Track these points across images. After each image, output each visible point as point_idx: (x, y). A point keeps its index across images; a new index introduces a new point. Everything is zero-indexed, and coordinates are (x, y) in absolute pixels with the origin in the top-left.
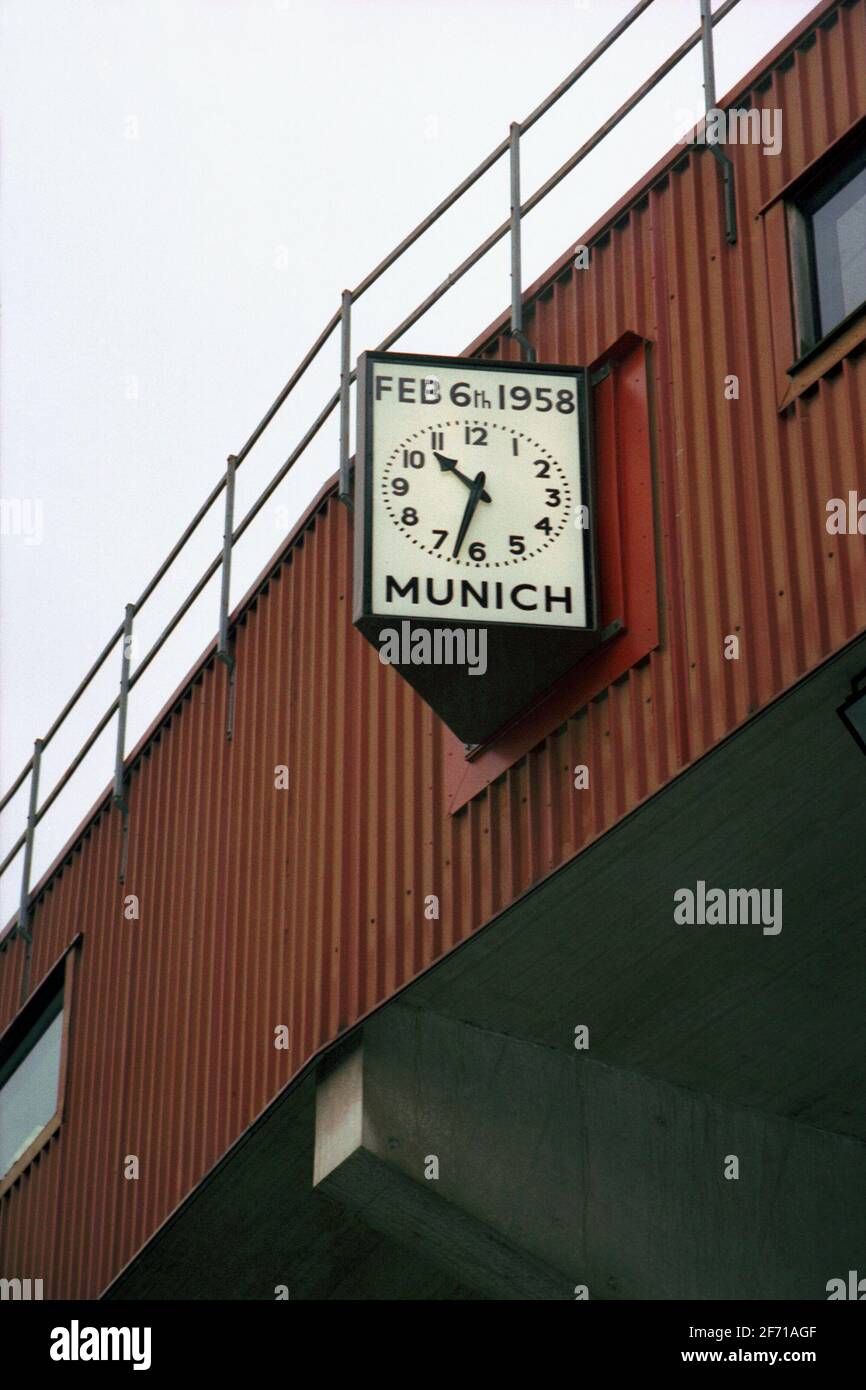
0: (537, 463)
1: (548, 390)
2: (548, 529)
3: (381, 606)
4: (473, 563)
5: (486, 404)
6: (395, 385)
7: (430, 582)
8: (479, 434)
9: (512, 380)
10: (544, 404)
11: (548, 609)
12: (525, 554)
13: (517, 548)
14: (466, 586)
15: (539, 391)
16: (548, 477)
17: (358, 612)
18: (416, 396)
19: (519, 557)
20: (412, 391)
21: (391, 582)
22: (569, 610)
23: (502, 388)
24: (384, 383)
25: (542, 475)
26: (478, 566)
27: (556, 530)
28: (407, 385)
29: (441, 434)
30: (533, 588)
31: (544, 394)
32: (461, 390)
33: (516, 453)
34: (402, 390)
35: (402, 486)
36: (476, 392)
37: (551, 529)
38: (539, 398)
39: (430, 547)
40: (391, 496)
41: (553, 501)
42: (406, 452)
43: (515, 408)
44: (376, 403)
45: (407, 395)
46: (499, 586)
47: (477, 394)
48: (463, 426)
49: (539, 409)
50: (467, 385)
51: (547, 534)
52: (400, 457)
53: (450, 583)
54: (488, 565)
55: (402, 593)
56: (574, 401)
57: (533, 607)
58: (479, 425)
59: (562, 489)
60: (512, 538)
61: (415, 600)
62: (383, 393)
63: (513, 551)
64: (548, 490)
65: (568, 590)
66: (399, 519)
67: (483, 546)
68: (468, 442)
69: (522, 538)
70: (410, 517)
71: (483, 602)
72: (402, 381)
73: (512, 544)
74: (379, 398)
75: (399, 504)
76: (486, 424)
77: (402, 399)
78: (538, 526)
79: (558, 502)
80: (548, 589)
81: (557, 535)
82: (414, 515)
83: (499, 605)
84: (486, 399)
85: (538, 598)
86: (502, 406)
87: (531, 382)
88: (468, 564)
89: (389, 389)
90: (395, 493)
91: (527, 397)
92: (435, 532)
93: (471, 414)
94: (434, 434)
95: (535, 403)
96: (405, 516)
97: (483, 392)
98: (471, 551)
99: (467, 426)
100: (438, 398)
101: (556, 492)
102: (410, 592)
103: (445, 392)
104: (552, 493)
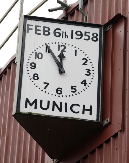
0: (83, 59)
1: (89, 33)
2: (85, 84)
3: (23, 110)
4: (57, 95)
5: (66, 37)
6: (34, 28)
7: (41, 101)
8: (63, 47)
9: (76, 28)
10: (87, 38)
11: (83, 113)
12: (77, 93)
13: (74, 90)
14: (54, 103)
15: (86, 33)
16: (87, 65)
17: (14, 111)
18: (42, 32)
19: (74, 94)
20: (40, 30)
21: (27, 100)
22: (91, 114)
23: (72, 31)
24: (30, 27)
25: (84, 64)
26: (59, 96)
27: (88, 84)
28: (38, 28)
29: (49, 47)
30: (79, 105)
31: (87, 34)
32: (58, 31)
33: (76, 55)
34: (36, 30)
35: (34, 66)
36: (63, 32)
37: (86, 84)
38: (86, 35)
39: (42, 88)
40: (29, 69)
41: (88, 74)
42: (36, 53)
43: (76, 38)
44: (27, 34)
45: (38, 32)
46: (66, 104)
47: (63, 33)
48: (57, 44)
49: (85, 39)
50: (60, 29)
51: (85, 86)
52: (34, 54)
53: (49, 102)
54: (63, 96)
55: (31, 105)
56: (98, 37)
57: (78, 112)
58: (63, 44)
59: (91, 69)
60: (72, 86)
61: (36, 108)
62: (29, 30)
63: (72, 91)
64: (86, 70)
65: (91, 107)
66: (32, 77)
67: (61, 89)
68: (59, 50)
69: (76, 87)
70: (36, 77)
71: (60, 110)
72: (36, 27)
73: (72, 89)
74: (28, 32)
75: (32, 72)
76: (66, 44)
77: (36, 33)
78: (82, 83)
79: (90, 74)
80: (84, 106)
81: (89, 86)
83: (66, 111)
84: (66, 35)
85: (80, 109)
86: (72, 38)
87: (83, 29)
88: (55, 95)
89: (32, 29)
90: (31, 68)
91: (81, 35)
92: (45, 83)
93: (61, 40)
95: (84, 37)
96: (34, 76)
97: (66, 32)
98: (57, 91)
99: (59, 44)
100: (49, 34)
101: (89, 70)
102: (34, 105)
103: (52, 31)
104: (88, 71)
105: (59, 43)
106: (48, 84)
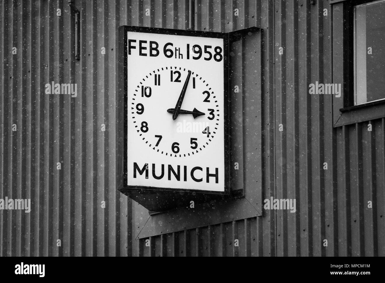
0: (204, 93)
1: (210, 47)
2: (208, 134)
3: (132, 181)
4: (174, 154)
5: (181, 56)
6: (137, 44)
7: (154, 165)
8: (177, 75)
9: (192, 41)
10: (208, 56)
11: (208, 181)
12: (198, 149)
13: (194, 145)
15: (206, 47)
16: (209, 101)
18: (147, 51)
19: (194, 150)
21: (136, 165)
22: (217, 182)
23: (188, 45)
24: (133, 44)
25: (206, 100)
26: (176, 156)
27: (212, 134)
28: (143, 45)
29: (159, 76)
31: (208, 50)
32: (169, 47)
33: (194, 87)
34: (141, 48)
35: (141, 109)
36: (176, 48)
37: (210, 133)
38: (206, 52)
39: (154, 145)
40: (136, 115)
41: (211, 116)
42: (143, 87)
43: (194, 58)
44: (128, 55)
45: (143, 51)
46: (185, 167)
47: (176, 50)
48: (169, 70)
49: (206, 59)
50: (172, 44)
52: (140, 90)
53: (163, 166)
54: (180, 156)
55: (141, 173)
56: (222, 54)
57: (201, 180)
58: (178, 70)
59: (215, 109)
60: (192, 139)
61: (147, 176)
62: (132, 50)
63: (192, 147)
65: (217, 170)
66: (139, 128)
67: (178, 144)
68: (172, 81)
69: (196, 139)
70: (144, 128)
71: (178, 178)
73: (192, 143)
74: (130, 54)
75: (140, 119)
76: (180, 69)
77: (141, 54)
78: (204, 132)
79: (214, 117)
80: (208, 169)
81: (213, 137)
82: (146, 127)
83: (185, 179)
84: (180, 53)
85: (203, 174)
86: (188, 58)
87: (202, 42)
88: (171, 155)
89: (134, 47)
90: (137, 112)
91: (200, 51)
92: (156, 136)
93: (174, 62)
94: (156, 75)
95: (205, 55)
96: (143, 126)
97: (179, 49)
98: (173, 147)
99: (172, 70)
100: (158, 53)
101: (213, 111)
102: (145, 172)
103: (161, 49)
104: (210, 112)
105: (171, 68)
106: (160, 137)
